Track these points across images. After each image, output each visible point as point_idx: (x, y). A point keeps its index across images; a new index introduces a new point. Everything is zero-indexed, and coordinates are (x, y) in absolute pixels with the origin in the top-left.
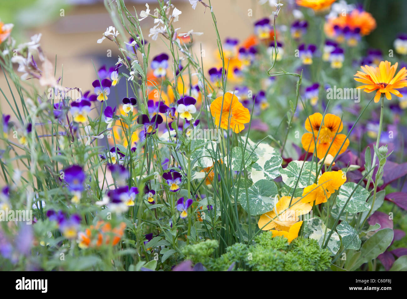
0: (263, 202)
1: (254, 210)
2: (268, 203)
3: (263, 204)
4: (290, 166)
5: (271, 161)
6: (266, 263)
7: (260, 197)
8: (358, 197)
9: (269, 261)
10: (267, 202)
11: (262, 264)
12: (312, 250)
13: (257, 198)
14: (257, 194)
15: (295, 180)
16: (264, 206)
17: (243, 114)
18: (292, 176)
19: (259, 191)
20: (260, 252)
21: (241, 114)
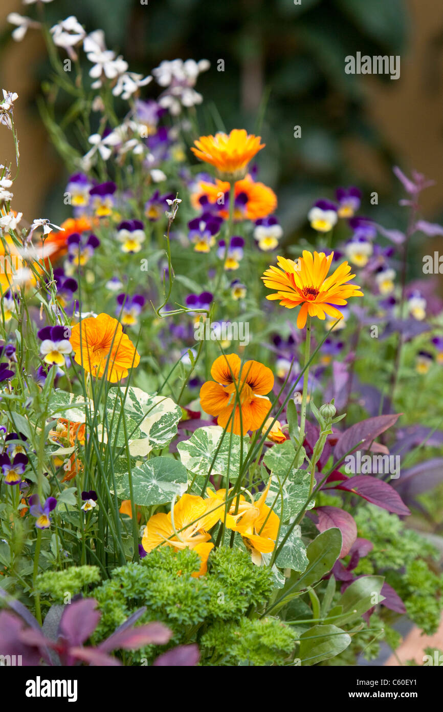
0: (160, 489)
1: (144, 499)
2: (170, 491)
3: (160, 491)
4: (196, 438)
5: (160, 422)
6: (181, 603)
7: (154, 482)
8: (296, 493)
9: (186, 598)
10: (167, 490)
11: (175, 603)
12: (242, 573)
13: (150, 484)
14: (149, 477)
15: (203, 462)
16: (162, 494)
17: (129, 354)
18: (198, 454)
19: (153, 473)
20: (169, 583)
21: (125, 354)
